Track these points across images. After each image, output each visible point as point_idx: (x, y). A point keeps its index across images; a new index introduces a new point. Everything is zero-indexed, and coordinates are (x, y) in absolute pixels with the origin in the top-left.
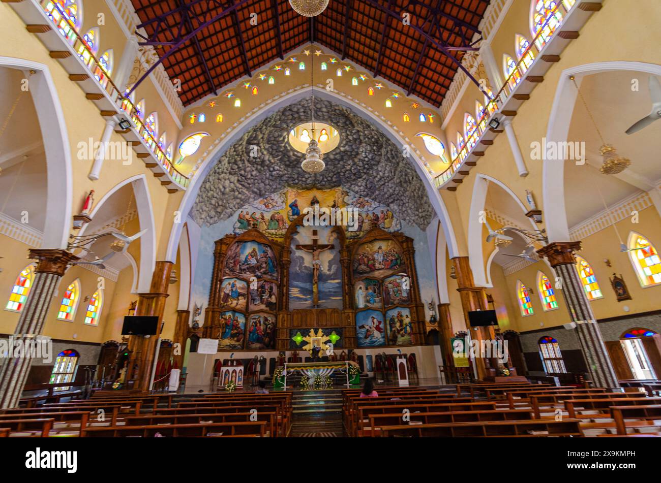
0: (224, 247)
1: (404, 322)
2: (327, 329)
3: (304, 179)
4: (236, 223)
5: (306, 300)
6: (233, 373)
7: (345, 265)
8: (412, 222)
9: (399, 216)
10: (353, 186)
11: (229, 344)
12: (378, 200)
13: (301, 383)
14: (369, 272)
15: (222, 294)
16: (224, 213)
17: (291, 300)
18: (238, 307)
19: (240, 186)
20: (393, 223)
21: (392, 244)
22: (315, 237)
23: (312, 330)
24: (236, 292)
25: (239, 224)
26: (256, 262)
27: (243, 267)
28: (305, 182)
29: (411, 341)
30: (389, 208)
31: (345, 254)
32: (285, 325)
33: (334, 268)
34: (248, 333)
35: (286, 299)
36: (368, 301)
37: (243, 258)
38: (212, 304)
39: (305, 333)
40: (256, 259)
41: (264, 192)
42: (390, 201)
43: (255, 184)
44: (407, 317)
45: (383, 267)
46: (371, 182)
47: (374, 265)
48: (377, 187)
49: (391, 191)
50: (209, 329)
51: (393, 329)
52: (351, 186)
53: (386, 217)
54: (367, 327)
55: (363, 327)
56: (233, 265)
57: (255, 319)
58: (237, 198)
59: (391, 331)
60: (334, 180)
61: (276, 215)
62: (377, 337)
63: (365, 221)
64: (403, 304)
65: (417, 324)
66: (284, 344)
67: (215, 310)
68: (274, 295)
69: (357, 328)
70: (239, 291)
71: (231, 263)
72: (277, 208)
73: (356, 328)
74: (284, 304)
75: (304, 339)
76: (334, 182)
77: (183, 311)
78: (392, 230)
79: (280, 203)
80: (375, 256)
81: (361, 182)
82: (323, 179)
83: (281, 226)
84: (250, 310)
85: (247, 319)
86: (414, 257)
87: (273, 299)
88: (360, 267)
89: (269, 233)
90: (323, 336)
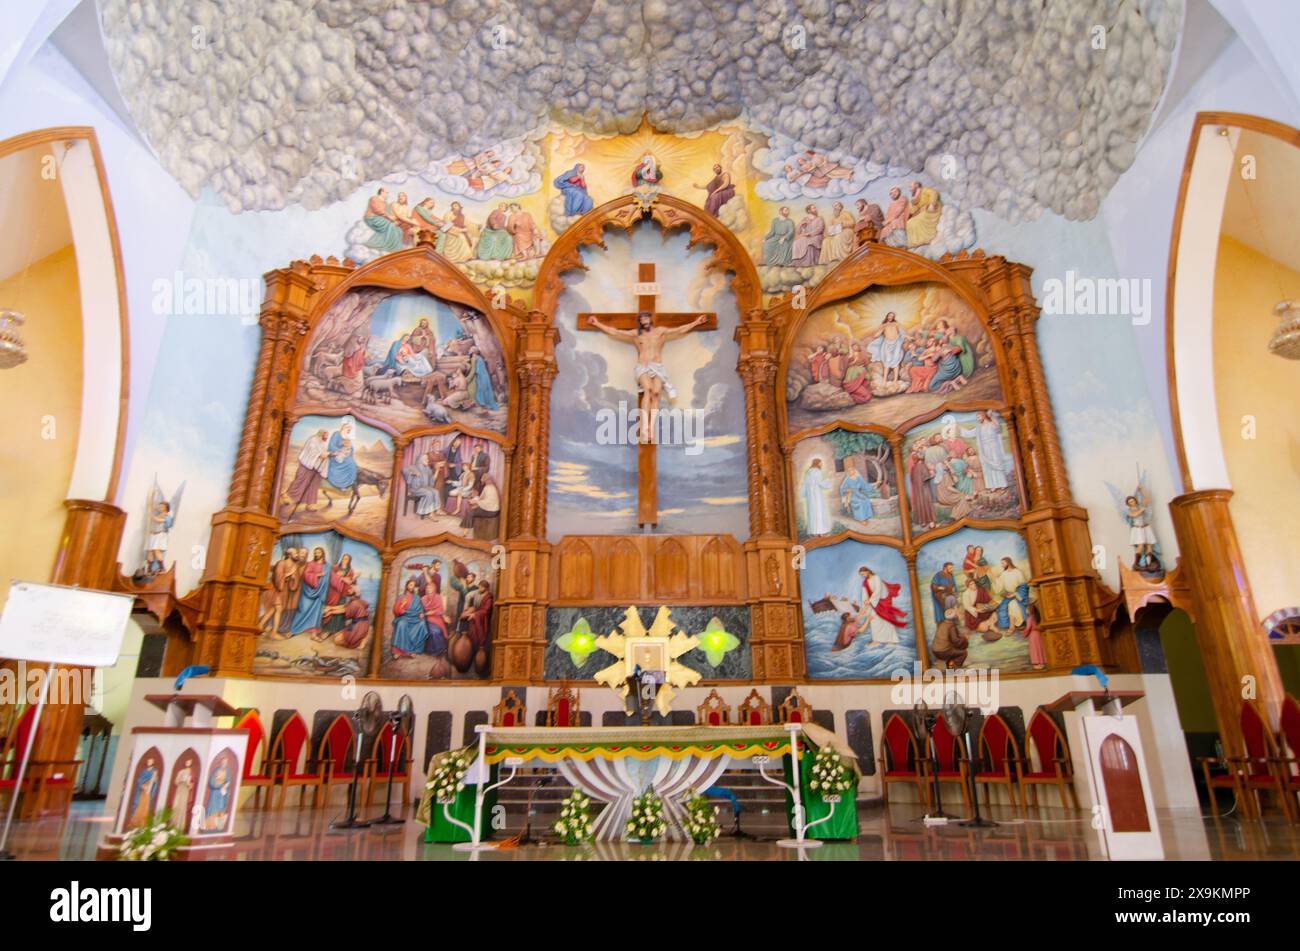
0: (297, 295)
1: (997, 587)
2: (690, 608)
3: (608, 91)
4: (357, 224)
5: (611, 507)
6: (179, 766)
7: (760, 377)
8: (1026, 201)
9: (966, 197)
10: (785, 111)
11: (311, 655)
12: (878, 155)
13: (560, 827)
14: (849, 408)
15: (290, 471)
16: (307, 180)
17: (553, 506)
18: (356, 520)
19: (370, 89)
20: (940, 227)
21: (937, 300)
22: (647, 289)
23: (632, 613)
24: (346, 466)
25: (370, 233)
26: (429, 368)
27: (379, 382)
28: (614, 101)
29: (1028, 657)
30: (921, 177)
31: (758, 340)
32: (531, 589)
33: (716, 394)
34: (390, 617)
35: (537, 496)
36: (846, 512)
37: (379, 349)
38: (239, 500)
39: (606, 621)
40: (431, 359)
41: (463, 128)
42: (930, 145)
43: (427, 93)
44: (1009, 564)
45: (903, 385)
46: (857, 83)
47: (866, 382)
48: (879, 97)
49: (937, 98)
50: (218, 593)
51: (950, 614)
52: (776, 114)
53: (911, 209)
54: (843, 607)
55: (826, 604)
56: (338, 369)
57: (418, 567)
58: (362, 136)
59: (940, 620)
60: (717, 89)
61: (508, 213)
62: (883, 645)
63: (830, 230)
64: (989, 516)
65: (1061, 588)
66: (522, 661)
67: (249, 519)
68: (494, 484)
69: (806, 608)
70: (362, 464)
71: (333, 362)
72: (512, 190)
73: (799, 606)
74: (528, 515)
75: (603, 643)
76: (718, 101)
77: (86, 506)
78: (936, 251)
79: (521, 172)
80: (870, 349)
81: (818, 91)
82: (677, 89)
83: (524, 247)
84: (399, 536)
85: (386, 566)
86: (1034, 334)
87: (490, 500)
88: (814, 388)
89: (481, 273)
90: (674, 632)
